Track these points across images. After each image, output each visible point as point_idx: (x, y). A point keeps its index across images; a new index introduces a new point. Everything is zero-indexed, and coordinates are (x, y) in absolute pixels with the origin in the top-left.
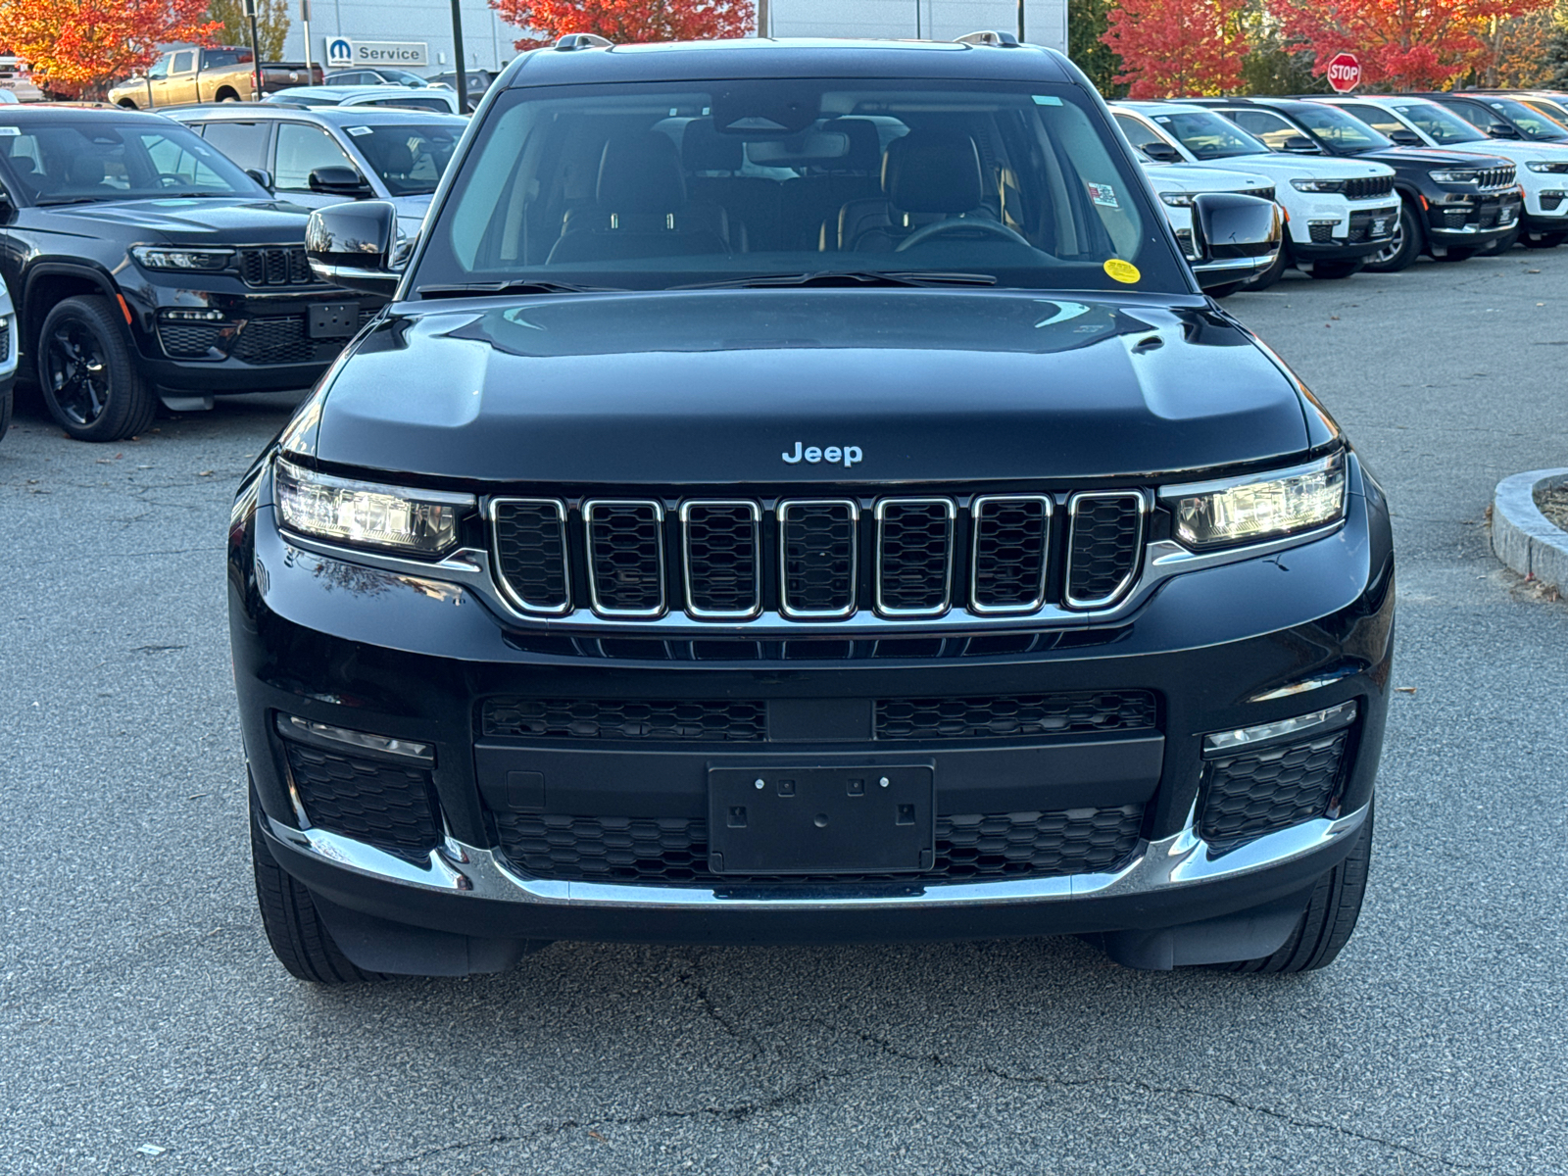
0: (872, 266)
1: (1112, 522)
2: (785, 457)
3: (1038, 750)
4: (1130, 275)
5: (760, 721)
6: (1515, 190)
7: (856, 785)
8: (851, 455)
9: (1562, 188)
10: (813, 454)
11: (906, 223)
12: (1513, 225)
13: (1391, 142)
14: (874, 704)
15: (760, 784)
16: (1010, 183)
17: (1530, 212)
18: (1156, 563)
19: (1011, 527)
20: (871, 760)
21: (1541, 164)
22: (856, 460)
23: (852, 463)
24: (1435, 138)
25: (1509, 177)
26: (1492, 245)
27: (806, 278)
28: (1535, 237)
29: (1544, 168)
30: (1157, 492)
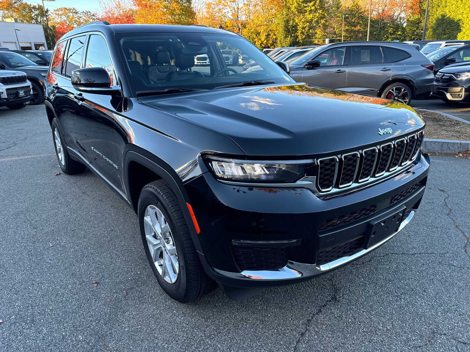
5: (376, 207)
8: (390, 130)
10: (384, 131)
19: (411, 143)
20: (396, 210)
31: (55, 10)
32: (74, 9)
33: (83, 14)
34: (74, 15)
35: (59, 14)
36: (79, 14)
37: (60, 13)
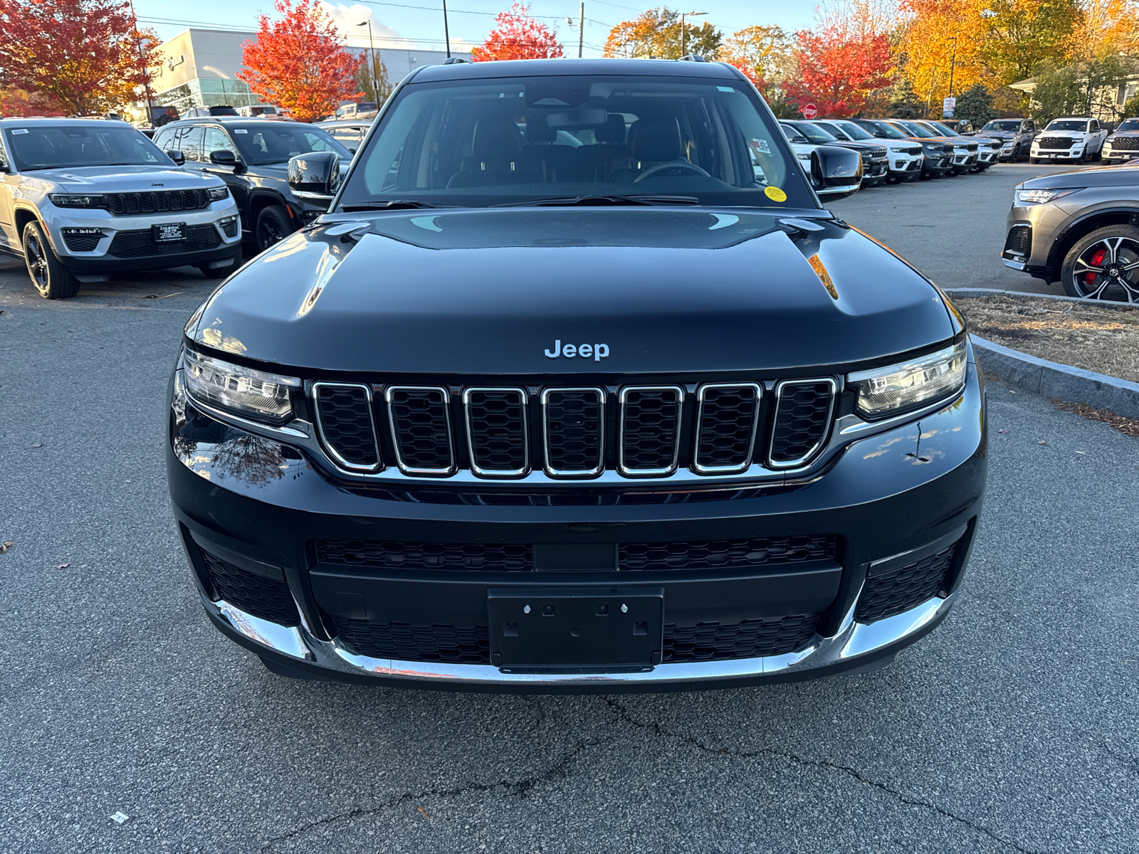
0: (620, 191)
1: (809, 403)
2: (547, 352)
3: (744, 580)
4: (780, 197)
5: (529, 557)
6: (886, 160)
7: (602, 608)
8: (600, 351)
9: (904, 159)
10: (569, 351)
11: (639, 167)
12: (885, 174)
13: (836, 139)
14: (617, 545)
15: (527, 609)
16: (693, 146)
17: (891, 169)
18: (842, 433)
19: (728, 408)
20: (614, 590)
21: (896, 148)
22: (603, 355)
23: (601, 358)
24: (853, 137)
25: (884, 154)
26: (876, 183)
27: (578, 199)
28: (892, 180)
29: (898, 150)
30: (846, 378)
31: (735, 35)
32: (777, 28)
33: (794, 39)
34: (775, 41)
35: (742, 42)
36: (786, 38)
37: (747, 38)
